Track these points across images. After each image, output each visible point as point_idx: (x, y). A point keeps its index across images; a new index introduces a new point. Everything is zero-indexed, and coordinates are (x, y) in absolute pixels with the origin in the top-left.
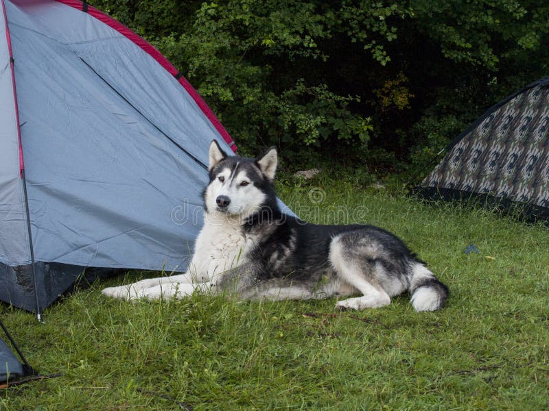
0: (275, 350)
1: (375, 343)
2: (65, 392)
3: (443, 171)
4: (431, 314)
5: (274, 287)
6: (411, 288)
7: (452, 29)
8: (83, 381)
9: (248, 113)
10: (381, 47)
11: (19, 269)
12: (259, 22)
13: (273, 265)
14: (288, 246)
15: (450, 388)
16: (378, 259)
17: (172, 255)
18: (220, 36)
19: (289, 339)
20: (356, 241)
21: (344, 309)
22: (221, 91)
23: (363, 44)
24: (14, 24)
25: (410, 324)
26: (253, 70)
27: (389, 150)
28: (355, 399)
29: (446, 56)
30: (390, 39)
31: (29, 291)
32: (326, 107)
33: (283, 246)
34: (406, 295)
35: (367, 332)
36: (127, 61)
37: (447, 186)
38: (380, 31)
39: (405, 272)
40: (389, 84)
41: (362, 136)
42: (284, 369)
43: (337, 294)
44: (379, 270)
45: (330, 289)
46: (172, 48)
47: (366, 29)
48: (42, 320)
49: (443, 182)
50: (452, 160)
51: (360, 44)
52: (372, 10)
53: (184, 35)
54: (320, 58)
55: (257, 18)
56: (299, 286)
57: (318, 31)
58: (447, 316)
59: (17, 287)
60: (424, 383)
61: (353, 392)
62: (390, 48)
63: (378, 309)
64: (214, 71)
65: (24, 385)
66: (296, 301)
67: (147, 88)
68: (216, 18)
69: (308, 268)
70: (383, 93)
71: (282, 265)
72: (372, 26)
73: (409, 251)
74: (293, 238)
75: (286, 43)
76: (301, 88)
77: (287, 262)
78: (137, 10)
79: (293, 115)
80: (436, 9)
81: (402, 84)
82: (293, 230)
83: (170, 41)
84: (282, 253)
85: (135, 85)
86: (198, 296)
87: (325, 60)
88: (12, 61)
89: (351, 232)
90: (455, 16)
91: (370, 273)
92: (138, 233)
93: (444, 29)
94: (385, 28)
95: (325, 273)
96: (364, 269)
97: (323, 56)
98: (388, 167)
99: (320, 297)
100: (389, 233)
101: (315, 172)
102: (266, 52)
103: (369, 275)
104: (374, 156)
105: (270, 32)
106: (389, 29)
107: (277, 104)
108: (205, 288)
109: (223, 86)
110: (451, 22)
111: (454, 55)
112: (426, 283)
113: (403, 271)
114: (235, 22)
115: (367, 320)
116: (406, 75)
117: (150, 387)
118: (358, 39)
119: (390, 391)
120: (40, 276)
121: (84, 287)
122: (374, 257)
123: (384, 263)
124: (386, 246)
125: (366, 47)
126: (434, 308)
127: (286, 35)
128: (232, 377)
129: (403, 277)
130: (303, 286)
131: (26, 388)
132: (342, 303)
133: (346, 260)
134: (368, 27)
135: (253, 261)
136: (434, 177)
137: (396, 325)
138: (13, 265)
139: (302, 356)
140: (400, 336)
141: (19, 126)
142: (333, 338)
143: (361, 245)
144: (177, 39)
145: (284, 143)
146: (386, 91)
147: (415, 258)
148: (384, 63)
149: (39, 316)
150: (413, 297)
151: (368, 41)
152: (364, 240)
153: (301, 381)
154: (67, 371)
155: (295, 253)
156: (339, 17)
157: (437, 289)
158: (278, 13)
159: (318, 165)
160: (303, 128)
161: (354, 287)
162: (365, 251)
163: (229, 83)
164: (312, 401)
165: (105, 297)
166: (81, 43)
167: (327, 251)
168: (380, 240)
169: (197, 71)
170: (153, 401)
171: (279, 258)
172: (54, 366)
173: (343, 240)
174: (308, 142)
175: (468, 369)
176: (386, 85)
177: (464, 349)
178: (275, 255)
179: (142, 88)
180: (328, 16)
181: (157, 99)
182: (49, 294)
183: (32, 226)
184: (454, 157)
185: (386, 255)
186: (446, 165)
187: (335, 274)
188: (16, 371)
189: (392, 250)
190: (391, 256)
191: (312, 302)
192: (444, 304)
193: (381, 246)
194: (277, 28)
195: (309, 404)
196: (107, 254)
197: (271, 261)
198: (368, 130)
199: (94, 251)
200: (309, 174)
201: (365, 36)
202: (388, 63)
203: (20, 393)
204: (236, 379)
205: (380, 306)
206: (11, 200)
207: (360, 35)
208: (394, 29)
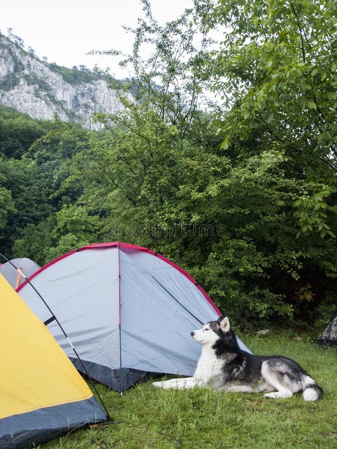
0: (229, 416)
1: (280, 416)
2: (124, 430)
3: (329, 331)
4: (313, 403)
5: (234, 385)
6: (303, 389)
7: (329, 263)
8: (134, 426)
9: (233, 302)
10: (295, 272)
11: (115, 371)
12: (237, 260)
13: (234, 375)
14: (242, 366)
15: (317, 442)
16: (285, 373)
17: (187, 367)
18: (219, 267)
19: (238, 412)
20: (274, 364)
21: (267, 398)
22: (219, 292)
23: (287, 270)
24: (123, 261)
25: (301, 407)
26: (234, 282)
27: (304, 321)
28: (264, 443)
29: (328, 276)
30: (299, 268)
31: (119, 381)
32: (271, 300)
33: (239, 366)
34: (301, 392)
35: (277, 409)
36: (173, 278)
37: (331, 339)
38: (295, 264)
39: (300, 380)
40: (302, 289)
41: (289, 314)
42: (232, 426)
43: (266, 390)
44: (286, 378)
45: (262, 387)
46: (197, 272)
47: (288, 264)
48: (123, 395)
49: (329, 337)
50: (333, 326)
51: (285, 270)
52: (290, 255)
53: (203, 267)
54: (266, 277)
55: (236, 259)
56: (247, 385)
57: (265, 265)
58: (321, 404)
59: (113, 379)
60: (302, 438)
61: (264, 440)
62: (299, 272)
63: (286, 398)
64: (217, 283)
65: (106, 426)
66: (245, 393)
67: (182, 289)
68: (217, 259)
69: (251, 376)
70: (300, 294)
71: (238, 375)
72: (291, 262)
73: (303, 370)
74: (245, 362)
75: (249, 270)
76: (257, 291)
77: (241, 373)
78: (183, 256)
79: (254, 304)
80: (321, 254)
81: (309, 289)
82: (245, 358)
83: (196, 269)
84: (238, 369)
85: (176, 288)
86: (196, 388)
87: (269, 278)
88: (120, 277)
89: (273, 359)
90: (331, 257)
91: (282, 380)
92: (171, 356)
93: (325, 263)
94: (297, 263)
95: (259, 379)
96: (278, 378)
97: (268, 276)
98: (304, 329)
99: (257, 391)
100: (292, 360)
101: (268, 331)
102: (241, 274)
103: (281, 381)
104: (297, 324)
105: (242, 265)
106: (299, 263)
107: (246, 298)
108: (200, 384)
109: (221, 290)
110: (329, 260)
111: (332, 275)
112: (311, 386)
113: (299, 379)
114: (227, 261)
115: (279, 404)
116: (310, 285)
117: (164, 431)
118: (285, 268)
119: (283, 441)
120: (125, 375)
121: (145, 381)
122: (284, 372)
123: (289, 375)
124: (290, 367)
125: (288, 272)
126: (315, 399)
127: (249, 266)
128: (205, 429)
129: (299, 382)
130: (249, 386)
131: (107, 427)
132: (267, 395)
133: (269, 373)
134: (289, 262)
135: (224, 372)
136: (325, 334)
137: (293, 407)
138: (113, 369)
139: (241, 420)
140: (295, 413)
141: (120, 306)
142: (259, 412)
143: (276, 366)
144: (200, 269)
145: (252, 317)
146: (301, 293)
147: (306, 373)
148: (297, 279)
149: (122, 393)
150: (304, 393)
151: (289, 269)
152: (278, 363)
153: (239, 433)
154: (127, 420)
155: (245, 369)
156: (275, 258)
157: (316, 389)
158: (245, 257)
159: (269, 328)
160: (259, 309)
161: (274, 387)
162: (279, 369)
163: (224, 289)
164: (243, 444)
165: (153, 386)
166: (153, 269)
167: (260, 368)
168: (287, 364)
169: (209, 283)
170: (164, 438)
171: (237, 371)
172: (122, 418)
173: (268, 363)
174: (261, 316)
175: (327, 432)
176: (301, 290)
177: (328, 422)
178: (235, 370)
179: (180, 290)
180: (270, 257)
181: (186, 295)
182: (128, 383)
183: (122, 351)
184: (334, 324)
185: (290, 371)
186: (330, 328)
187: (264, 380)
188: (103, 419)
189: (293, 369)
190: (292, 371)
191: (252, 394)
192: (320, 397)
193: (287, 366)
194: (245, 263)
195: (241, 445)
196: (156, 366)
197: (233, 372)
198: (292, 311)
199: (150, 364)
200: (264, 332)
201: (288, 267)
202: (299, 279)
203: (103, 430)
204: (206, 430)
205: (287, 397)
206: (114, 338)
207: (285, 266)
208: (301, 263)
